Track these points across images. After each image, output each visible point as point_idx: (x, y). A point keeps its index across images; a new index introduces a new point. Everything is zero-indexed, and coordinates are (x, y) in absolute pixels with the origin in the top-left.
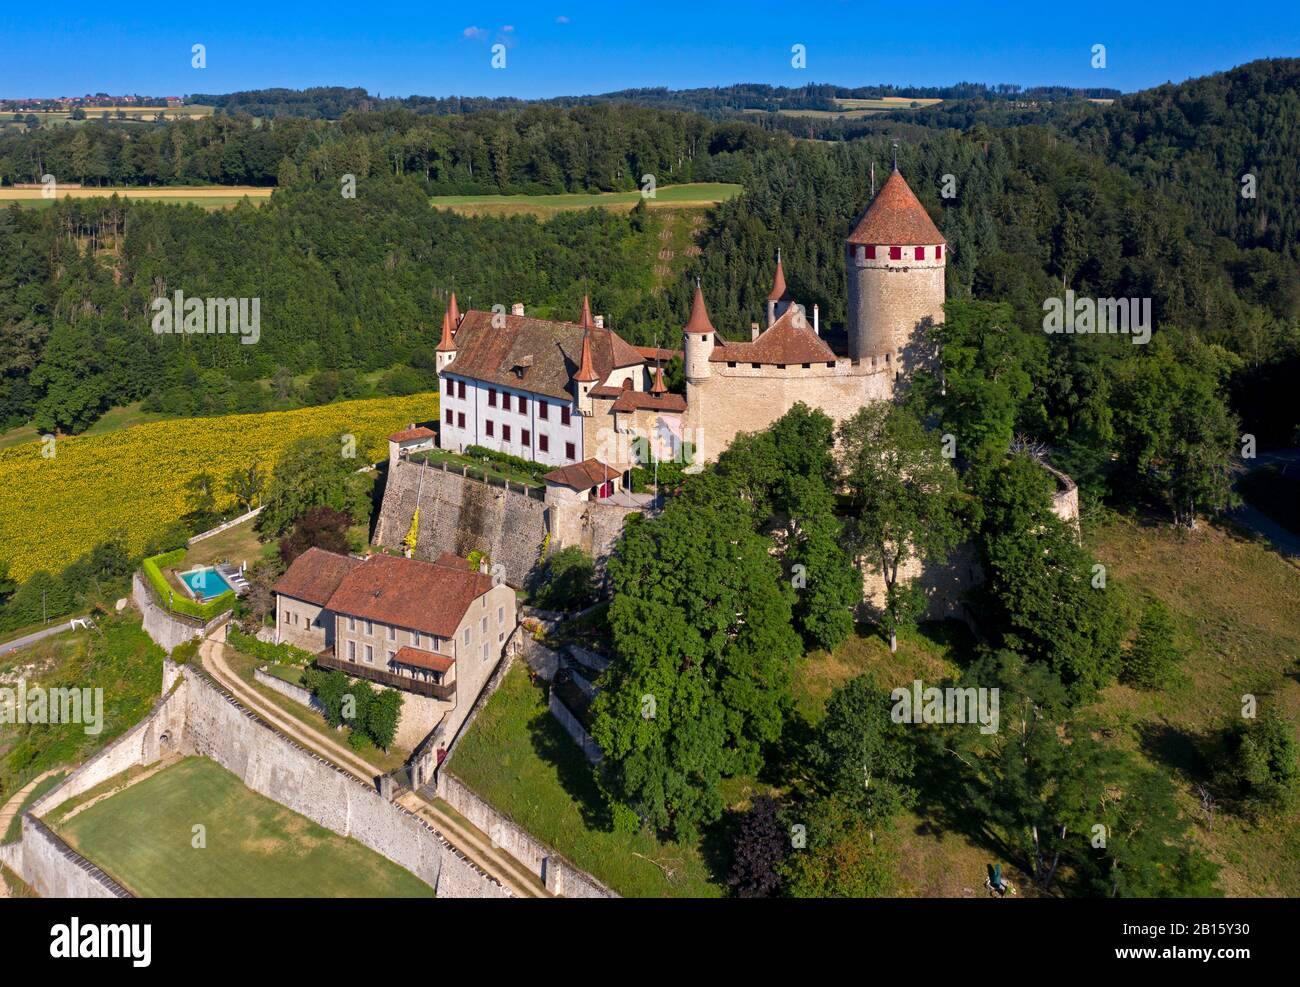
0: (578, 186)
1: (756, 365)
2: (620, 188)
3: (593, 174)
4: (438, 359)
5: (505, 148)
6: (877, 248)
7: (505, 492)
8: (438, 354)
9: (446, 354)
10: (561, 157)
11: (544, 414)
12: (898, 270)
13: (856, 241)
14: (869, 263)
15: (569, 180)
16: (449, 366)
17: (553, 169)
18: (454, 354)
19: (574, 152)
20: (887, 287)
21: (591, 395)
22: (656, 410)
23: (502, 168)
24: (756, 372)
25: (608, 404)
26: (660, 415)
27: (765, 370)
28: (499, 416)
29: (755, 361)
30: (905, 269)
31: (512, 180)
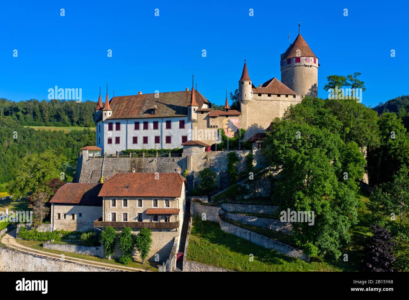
0: (75, 123)
1: (269, 95)
2: (91, 126)
3: (81, 119)
4: (104, 114)
5: (48, 108)
6: (301, 58)
7: (156, 159)
8: (104, 112)
9: (108, 112)
10: (70, 114)
11: (169, 126)
12: (308, 66)
13: (291, 57)
14: (297, 64)
15: (72, 121)
16: (109, 117)
17: (66, 118)
18: (111, 112)
19: (74, 111)
20: (304, 73)
21: (197, 112)
22: (227, 116)
23: (46, 116)
24: (269, 98)
25: (205, 115)
26: (229, 118)
27: (273, 97)
28: (141, 133)
29: (269, 93)
30: (311, 66)
31: (50, 121)
